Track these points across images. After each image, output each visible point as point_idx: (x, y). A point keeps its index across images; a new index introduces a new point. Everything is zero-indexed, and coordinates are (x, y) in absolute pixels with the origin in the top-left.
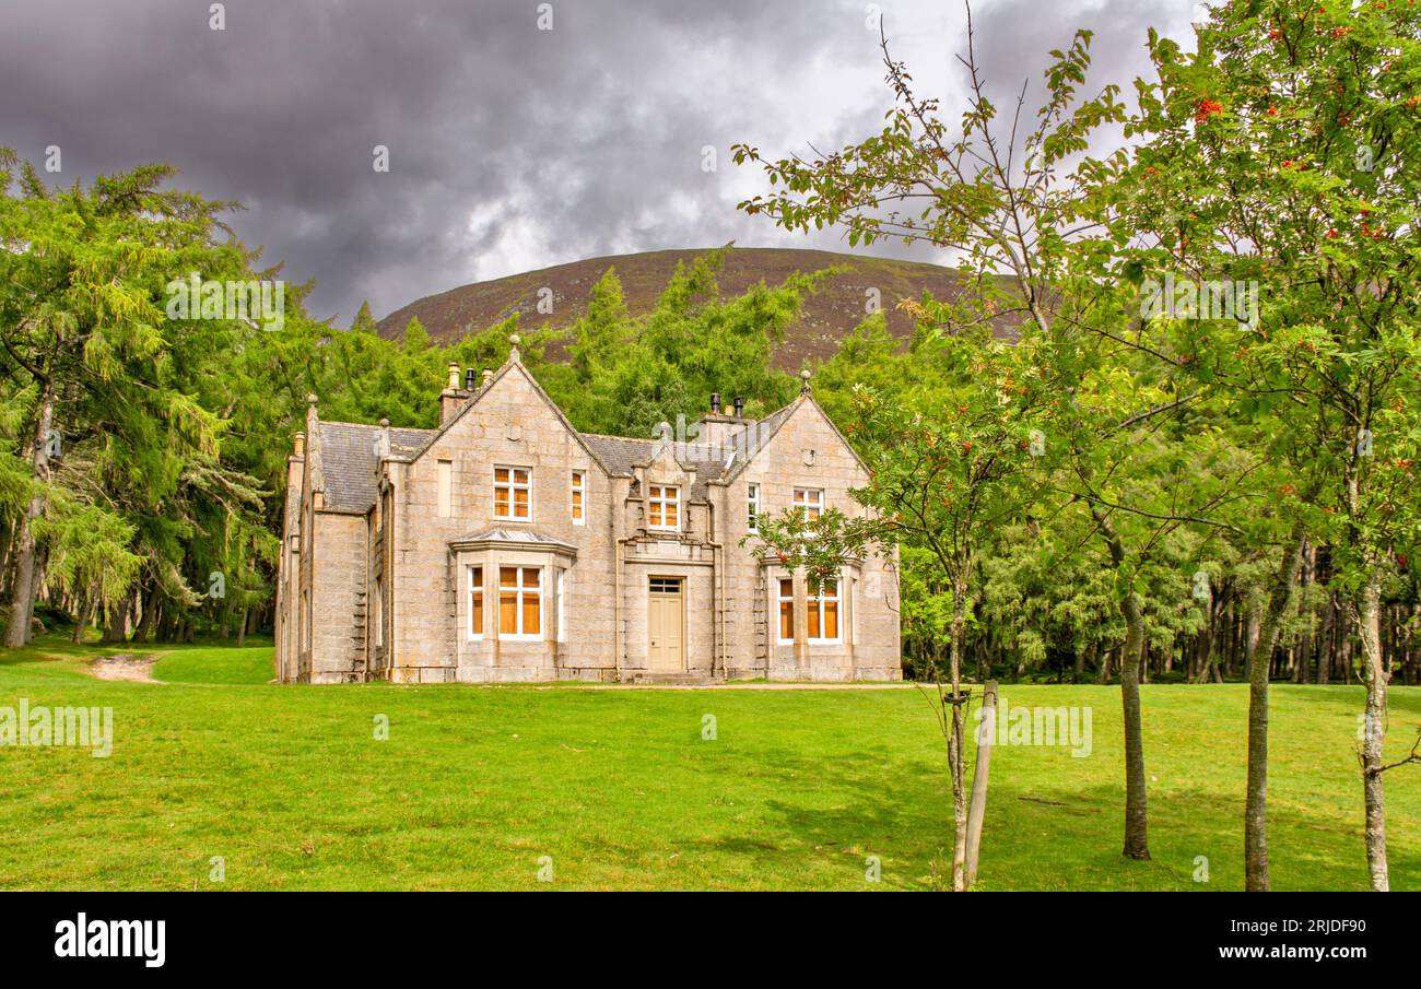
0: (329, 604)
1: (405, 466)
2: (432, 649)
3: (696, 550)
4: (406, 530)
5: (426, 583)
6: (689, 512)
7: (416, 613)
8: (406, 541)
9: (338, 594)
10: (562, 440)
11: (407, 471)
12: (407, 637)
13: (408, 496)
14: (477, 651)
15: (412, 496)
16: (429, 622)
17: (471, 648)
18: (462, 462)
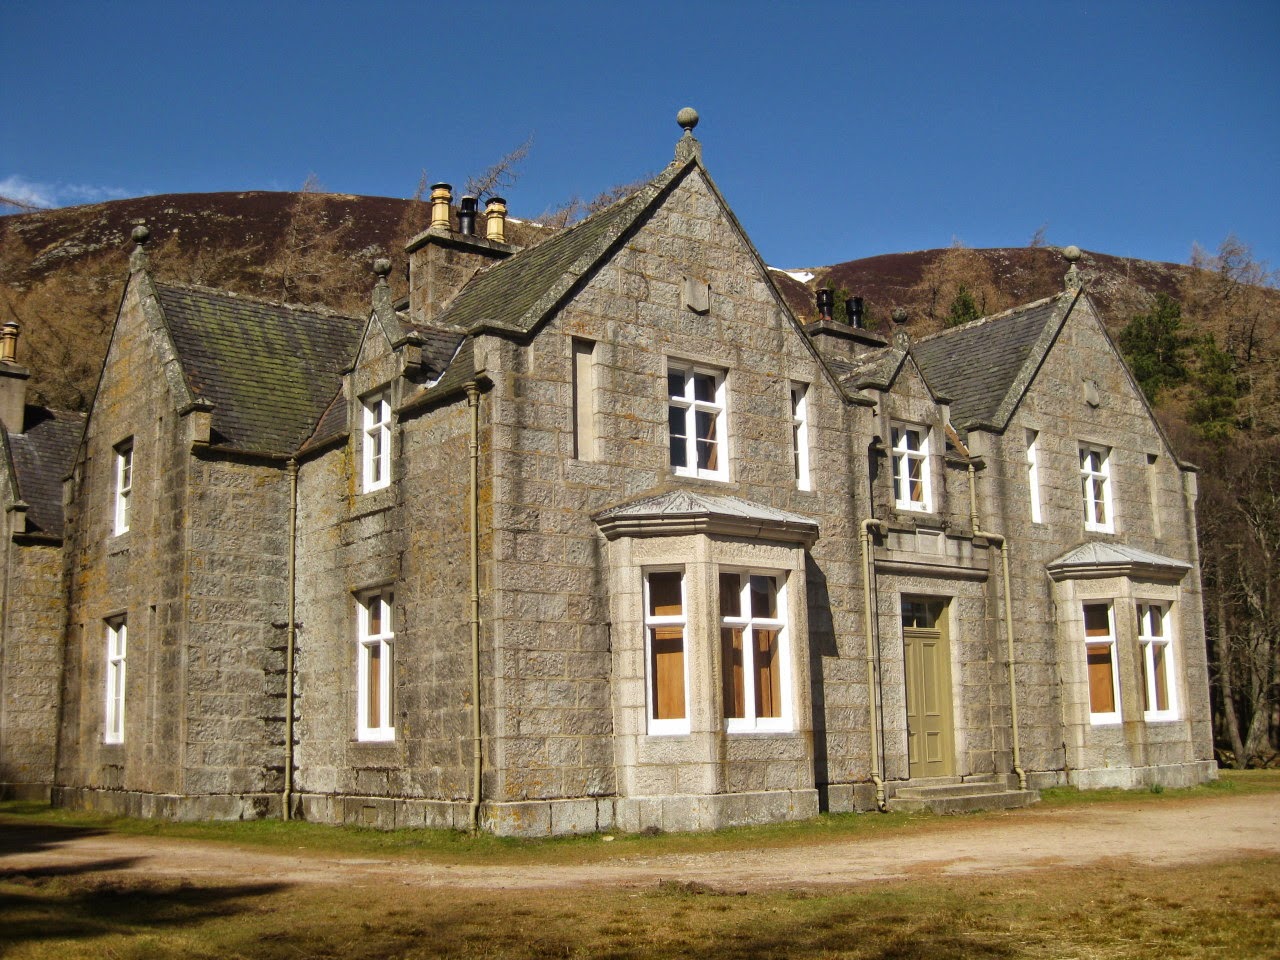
0: (213, 646)
1: (512, 346)
2: (570, 756)
3: (967, 547)
4: (518, 486)
5: (555, 607)
6: (944, 478)
7: (538, 672)
8: (516, 510)
9: (234, 624)
10: (771, 322)
11: (517, 356)
12: (525, 729)
13: (519, 410)
14: (676, 757)
15: (529, 410)
16: (566, 693)
17: (658, 753)
18: (614, 345)
